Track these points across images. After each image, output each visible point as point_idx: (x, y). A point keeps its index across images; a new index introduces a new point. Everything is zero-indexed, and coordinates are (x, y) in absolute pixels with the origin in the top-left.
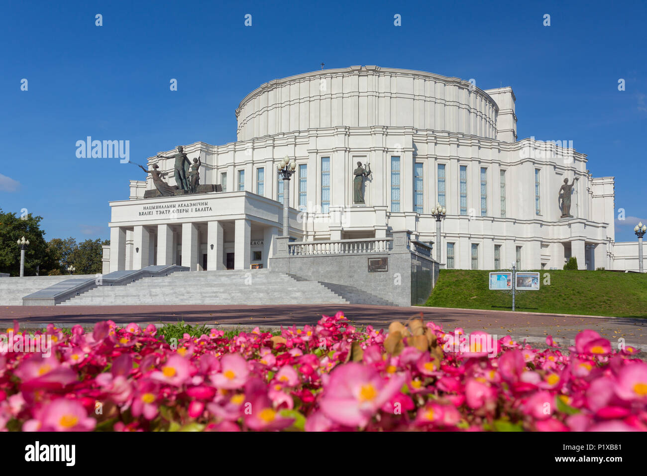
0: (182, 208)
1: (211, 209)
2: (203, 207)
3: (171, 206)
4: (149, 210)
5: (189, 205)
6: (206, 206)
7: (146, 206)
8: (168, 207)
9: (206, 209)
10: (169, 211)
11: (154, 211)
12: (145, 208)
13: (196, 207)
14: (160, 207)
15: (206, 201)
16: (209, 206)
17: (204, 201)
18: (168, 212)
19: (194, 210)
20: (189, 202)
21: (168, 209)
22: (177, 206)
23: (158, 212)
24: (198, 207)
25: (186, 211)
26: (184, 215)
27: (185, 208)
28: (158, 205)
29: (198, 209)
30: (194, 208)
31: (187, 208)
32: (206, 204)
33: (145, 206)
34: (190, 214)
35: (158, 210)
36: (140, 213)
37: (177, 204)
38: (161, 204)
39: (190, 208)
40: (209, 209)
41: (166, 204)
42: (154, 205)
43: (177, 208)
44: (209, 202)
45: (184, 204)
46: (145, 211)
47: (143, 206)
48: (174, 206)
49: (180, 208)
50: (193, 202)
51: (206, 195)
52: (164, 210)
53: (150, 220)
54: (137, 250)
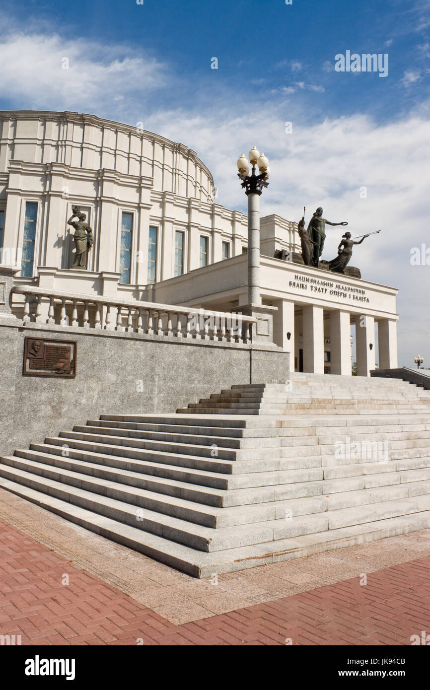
0: (339, 291)
1: (368, 299)
2: (361, 295)
3: (327, 284)
4: (302, 283)
5: (347, 288)
6: (364, 295)
7: (299, 275)
8: (324, 285)
9: (365, 298)
10: (326, 290)
11: (309, 284)
12: (296, 277)
13: (354, 293)
14: (315, 282)
15: (364, 290)
16: (366, 295)
17: (361, 289)
18: (324, 291)
19: (351, 297)
21: (325, 287)
22: (334, 286)
23: (314, 289)
24: (356, 294)
25: (345, 296)
26: (341, 299)
27: (343, 291)
28: (313, 278)
29: (355, 296)
30: (352, 294)
31: (345, 292)
32: (363, 293)
33: (297, 274)
34: (347, 301)
35: (314, 285)
36: (290, 284)
37: (335, 284)
38: (317, 279)
39: (348, 293)
42: (308, 277)
43: (334, 289)
44: (366, 291)
45: (341, 285)
46: (297, 282)
47: (294, 274)
48: (331, 285)
49: (337, 291)
50: (350, 286)
51: (365, 283)
52: (320, 287)
53: (304, 296)
54: (289, 336)
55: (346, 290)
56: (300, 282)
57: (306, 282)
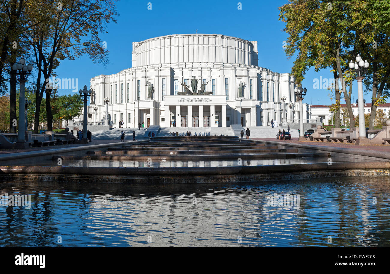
0: (199, 100)
2: (208, 100)
3: (194, 99)
4: (183, 100)
6: (210, 100)
10: (193, 101)
11: (186, 100)
12: (181, 99)
13: (205, 100)
15: (209, 98)
19: (204, 101)
20: (202, 98)
22: (196, 99)
23: (188, 101)
24: (206, 100)
26: (200, 102)
27: (200, 100)
30: (204, 100)
31: (201, 100)
33: (181, 98)
34: (202, 102)
36: (179, 101)
37: (196, 98)
38: (189, 98)
39: (202, 100)
41: (192, 98)
42: (185, 98)
44: (211, 98)
45: (199, 98)
46: (181, 100)
48: (195, 99)
49: (198, 100)
50: (203, 98)
51: (210, 96)
52: (191, 100)
53: (184, 104)
54: (178, 115)
56: (182, 100)
57: (185, 100)
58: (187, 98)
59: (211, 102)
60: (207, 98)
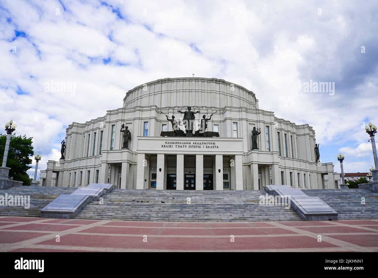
0: (196, 145)
1: (218, 147)
2: (212, 145)
3: (187, 143)
4: (170, 145)
5: (201, 143)
6: (214, 145)
7: (168, 141)
8: (185, 143)
9: (214, 147)
10: (186, 146)
11: (174, 145)
12: (166, 143)
14: (178, 143)
15: (214, 142)
16: (216, 145)
17: (213, 142)
18: (185, 147)
19: (205, 147)
20: (201, 142)
21: (185, 145)
23: (177, 146)
24: (208, 145)
25: (199, 147)
26: (197, 149)
27: (198, 145)
28: (177, 141)
29: (208, 147)
30: (205, 146)
31: (200, 145)
32: (214, 144)
33: (166, 141)
34: (202, 149)
35: (177, 145)
36: (162, 146)
37: (192, 142)
38: (180, 141)
39: (202, 146)
40: (216, 147)
41: (184, 142)
42: (173, 141)
43: (192, 144)
44: (216, 142)
45: (197, 142)
46: (166, 145)
47: (165, 141)
48: (190, 143)
49: (194, 145)
50: (204, 142)
51: (214, 138)
52: (182, 145)
53: (171, 151)
54: (160, 170)
55: (200, 144)
57: (172, 145)
58: (175, 142)
59: (216, 150)
60: (210, 142)
